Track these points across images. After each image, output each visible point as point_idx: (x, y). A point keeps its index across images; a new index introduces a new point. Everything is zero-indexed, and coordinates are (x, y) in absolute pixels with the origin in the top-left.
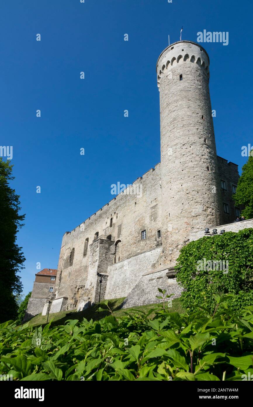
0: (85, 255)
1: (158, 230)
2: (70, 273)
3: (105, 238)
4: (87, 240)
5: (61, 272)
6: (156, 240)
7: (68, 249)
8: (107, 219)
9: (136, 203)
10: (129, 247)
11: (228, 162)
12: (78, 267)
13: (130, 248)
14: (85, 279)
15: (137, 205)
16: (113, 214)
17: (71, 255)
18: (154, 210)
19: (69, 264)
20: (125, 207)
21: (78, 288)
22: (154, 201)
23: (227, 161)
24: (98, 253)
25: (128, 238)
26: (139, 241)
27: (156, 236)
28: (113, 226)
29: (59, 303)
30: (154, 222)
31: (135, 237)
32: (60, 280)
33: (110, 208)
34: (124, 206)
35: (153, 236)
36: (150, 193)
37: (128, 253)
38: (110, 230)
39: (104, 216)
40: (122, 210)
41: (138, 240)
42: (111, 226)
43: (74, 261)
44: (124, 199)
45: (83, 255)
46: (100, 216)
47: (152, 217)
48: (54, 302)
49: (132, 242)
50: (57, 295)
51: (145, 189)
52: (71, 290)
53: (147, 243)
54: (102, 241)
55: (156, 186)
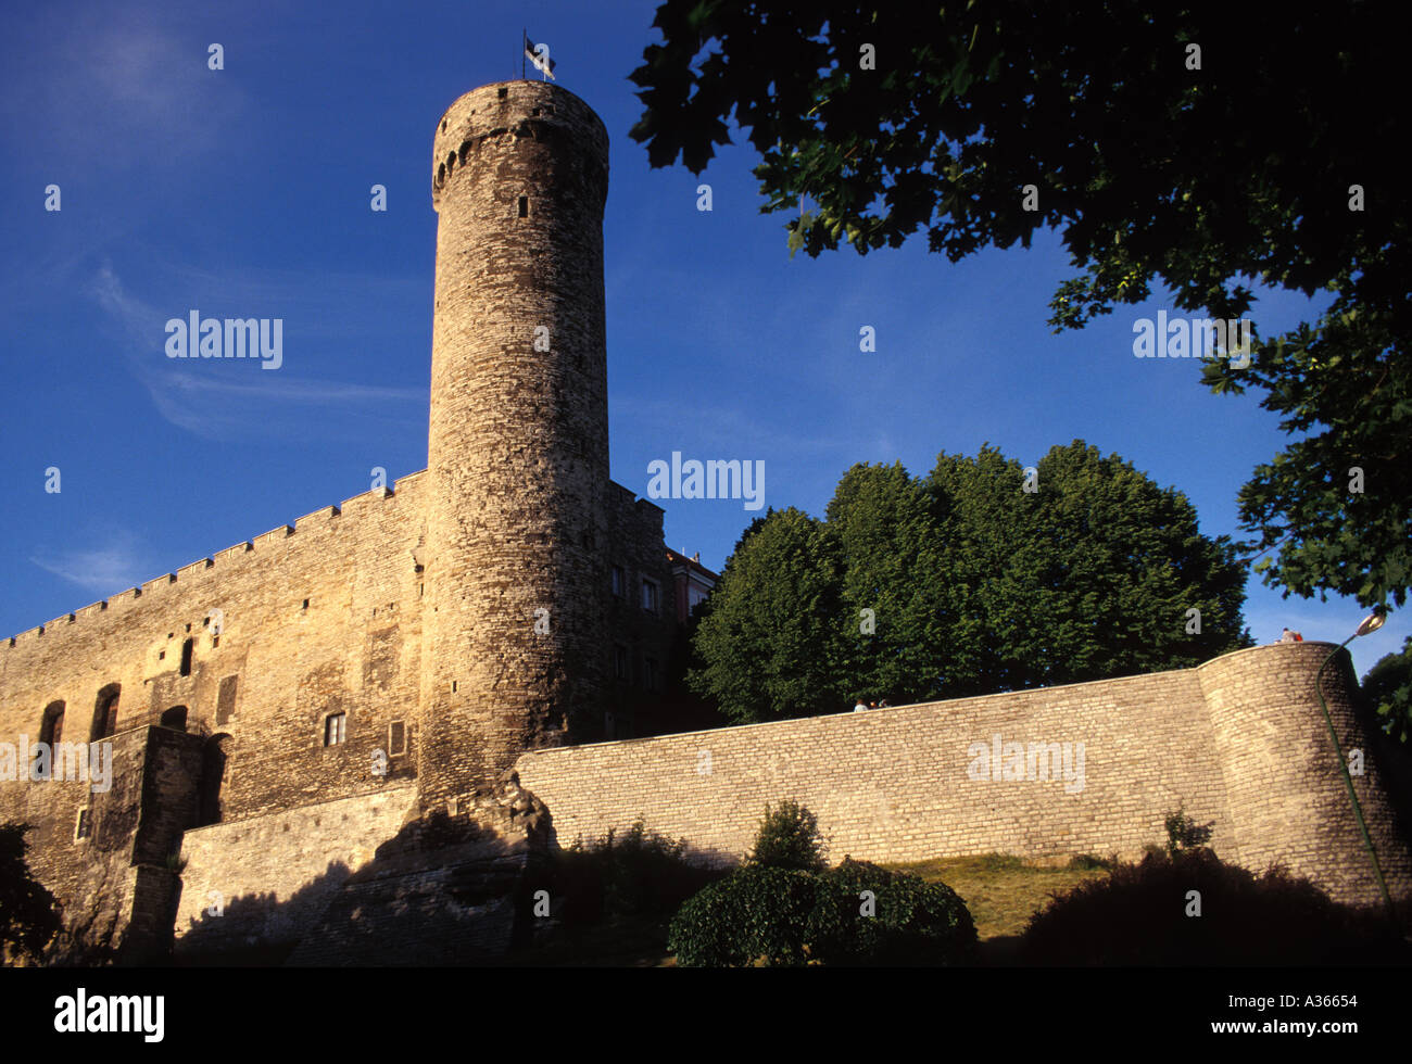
1: (393, 718)
6: (385, 755)
8: (166, 636)
9: (306, 604)
10: (271, 766)
11: (637, 499)
13: (276, 771)
15: (311, 612)
16: (197, 625)
18: (381, 644)
20: (256, 606)
22: (385, 614)
23: (635, 495)
25: (266, 733)
26: (313, 750)
27: (387, 741)
28: (195, 673)
30: (381, 689)
31: (297, 732)
33: (182, 594)
34: (254, 601)
35: (373, 740)
36: (371, 580)
38: (182, 685)
39: (149, 622)
40: (242, 616)
41: (311, 745)
42: (186, 669)
44: (253, 572)
46: (132, 620)
47: (376, 670)
49: (283, 748)
51: (351, 559)
53: (346, 763)
55: (395, 558)
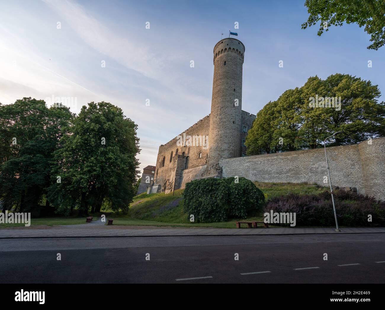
0: (171, 161)
1: (207, 154)
2: (162, 171)
3: (181, 154)
4: (172, 152)
5: (158, 169)
6: (206, 160)
7: (162, 156)
9: (198, 135)
10: (193, 161)
12: (167, 168)
14: (170, 176)
17: (163, 160)
19: (162, 165)
21: (166, 180)
24: (176, 163)
25: (193, 156)
26: (198, 159)
29: (156, 188)
31: (196, 156)
32: (157, 174)
35: (205, 157)
37: (192, 165)
38: (184, 149)
43: (165, 164)
45: (170, 161)
48: (154, 187)
49: (194, 158)
50: (155, 183)
52: (163, 181)
53: (201, 161)
54: (179, 156)
